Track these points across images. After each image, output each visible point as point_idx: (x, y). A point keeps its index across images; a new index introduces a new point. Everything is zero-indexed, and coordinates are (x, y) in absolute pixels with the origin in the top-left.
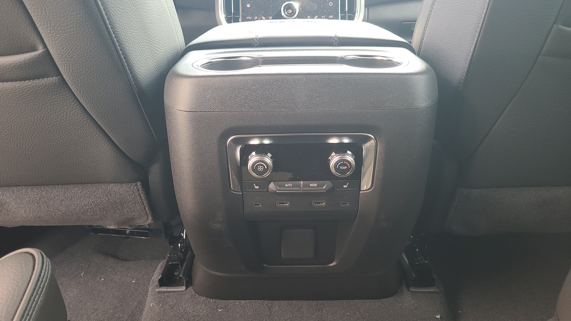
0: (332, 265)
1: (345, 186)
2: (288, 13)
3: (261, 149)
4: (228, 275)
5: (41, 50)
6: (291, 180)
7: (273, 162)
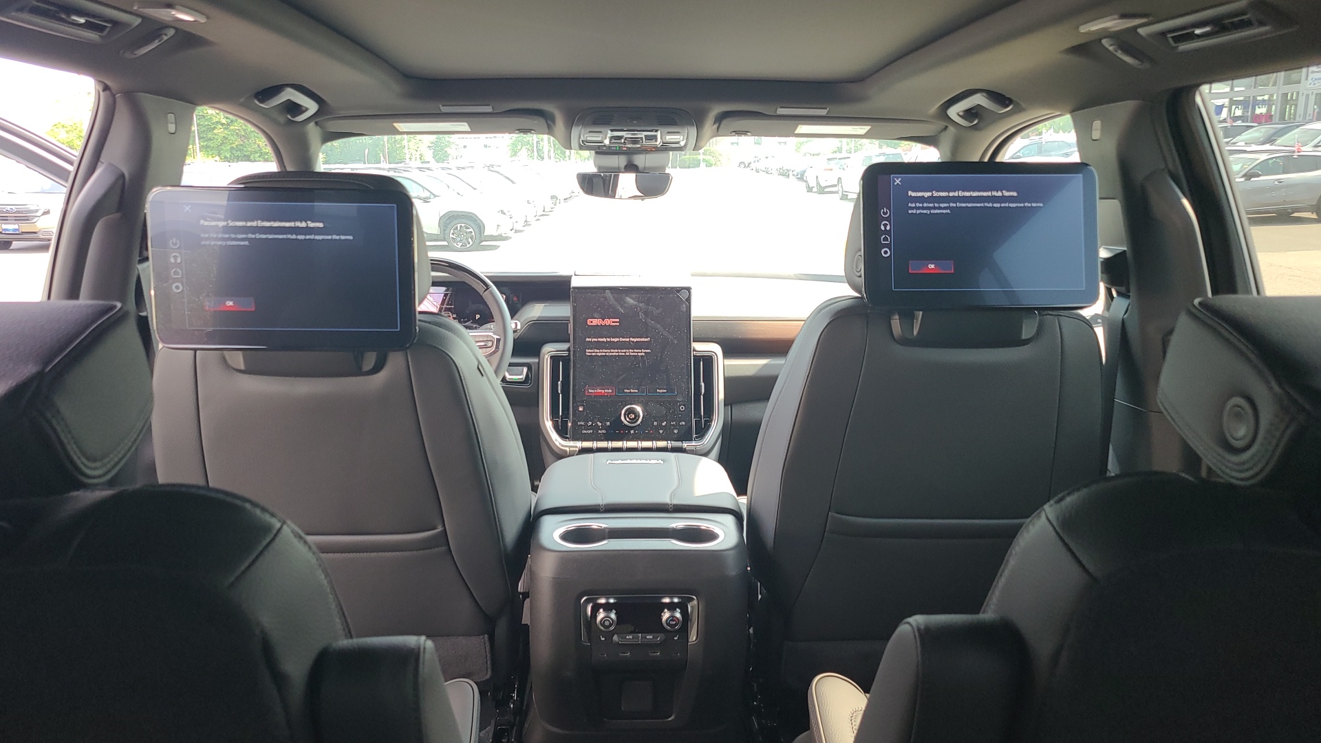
0: (670, 719)
1: (676, 638)
2: (630, 419)
3: (607, 607)
4: (566, 732)
5: (440, 529)
6: (631, 633)
7: (617, 618)
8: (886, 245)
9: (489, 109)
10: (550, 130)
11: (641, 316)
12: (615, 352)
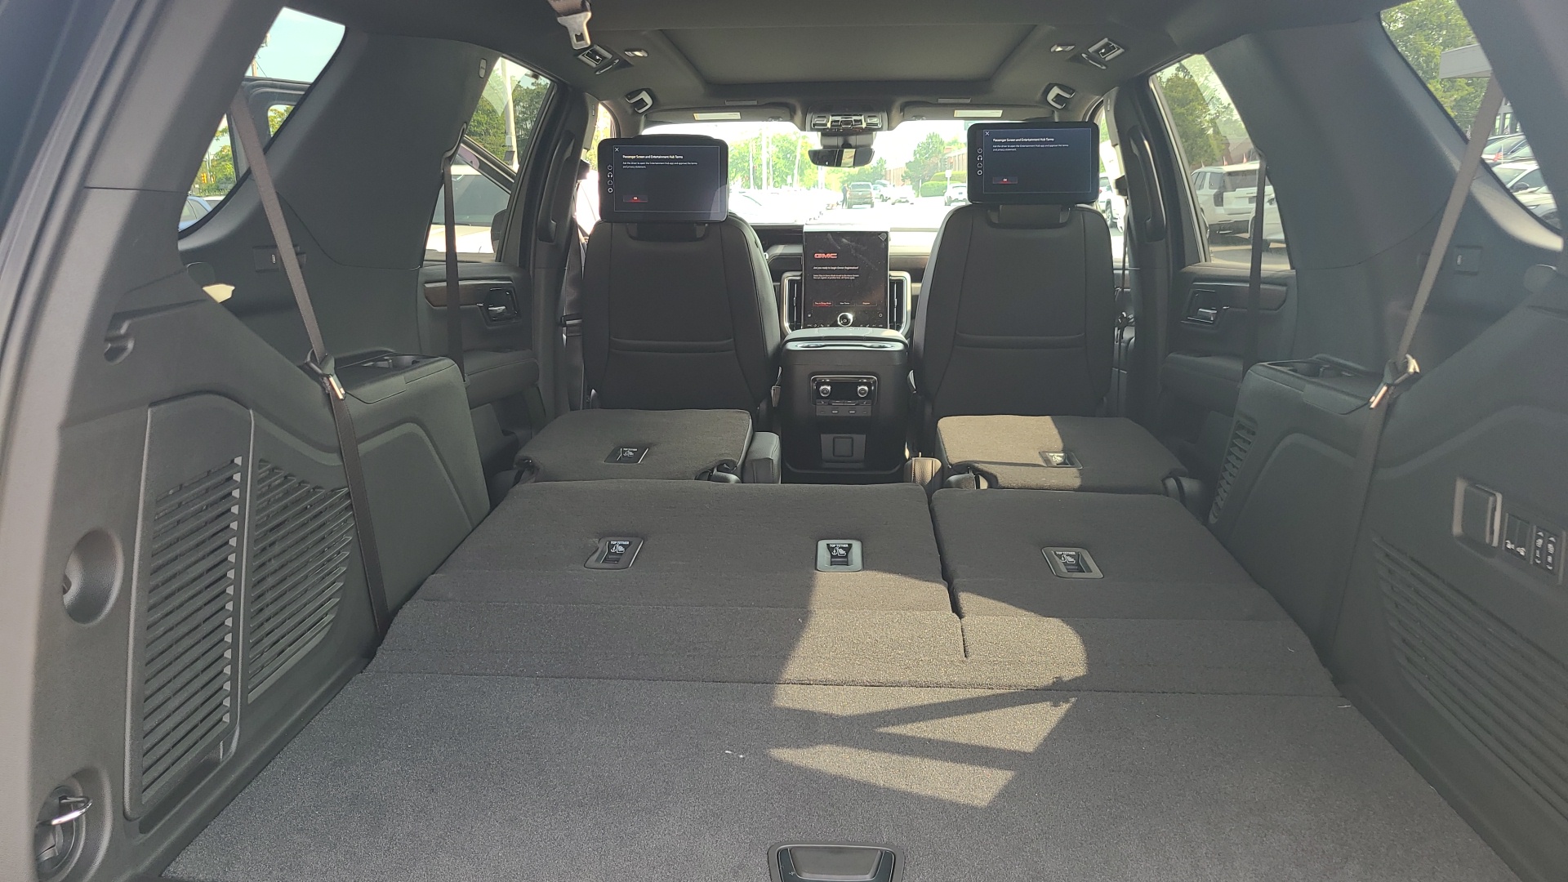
1: (865, 403)
2: (843, 321)
7: (831, 389)
8: (980, 169)
9: (755, 103)
10: (791, 119)
11: (853, 251)
12: (833, 277)
